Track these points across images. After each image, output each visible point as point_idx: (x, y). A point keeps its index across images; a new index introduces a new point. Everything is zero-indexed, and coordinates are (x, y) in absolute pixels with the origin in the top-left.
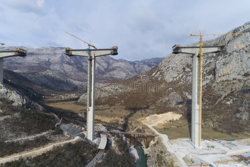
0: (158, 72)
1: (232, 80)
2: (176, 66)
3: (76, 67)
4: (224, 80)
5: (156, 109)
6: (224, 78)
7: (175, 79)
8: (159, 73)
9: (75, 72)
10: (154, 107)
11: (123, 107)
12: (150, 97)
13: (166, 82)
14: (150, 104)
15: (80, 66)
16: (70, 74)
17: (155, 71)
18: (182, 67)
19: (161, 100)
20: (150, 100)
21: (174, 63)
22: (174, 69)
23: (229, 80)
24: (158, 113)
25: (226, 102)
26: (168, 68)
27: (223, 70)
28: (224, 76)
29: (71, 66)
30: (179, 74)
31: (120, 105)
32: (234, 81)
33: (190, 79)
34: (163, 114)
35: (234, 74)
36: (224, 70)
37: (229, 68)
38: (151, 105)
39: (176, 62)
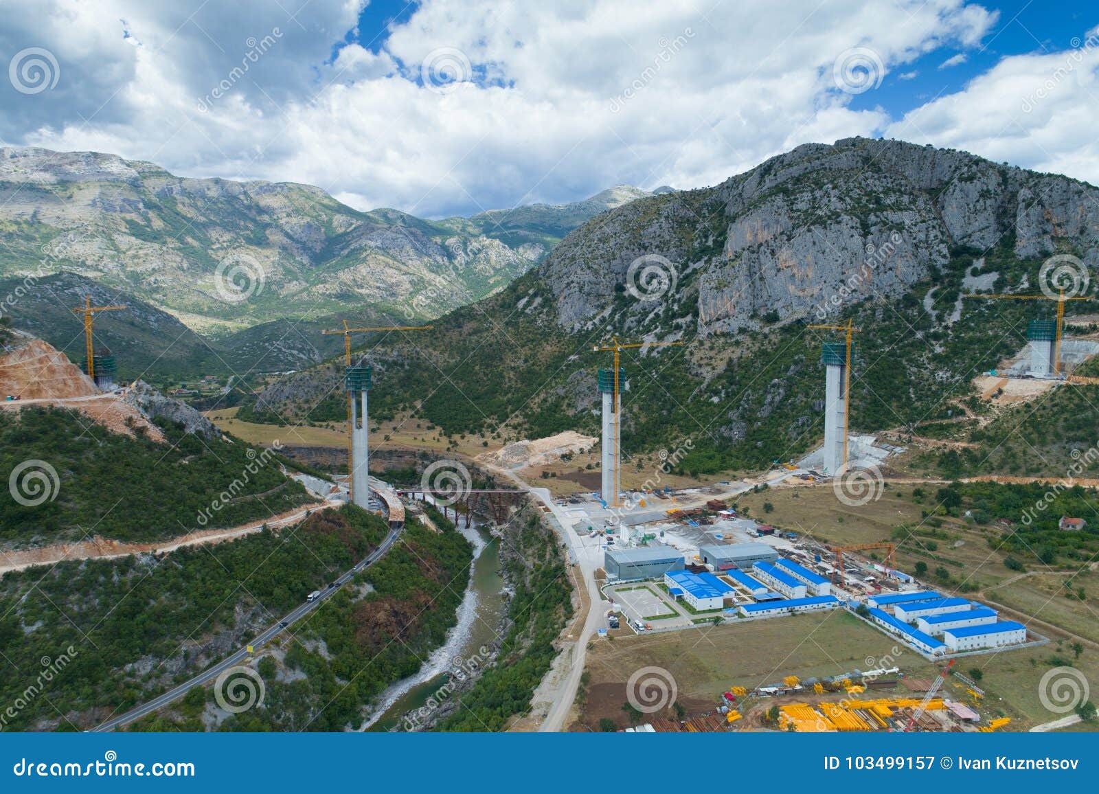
0: (535, 295)
1: (736, 332)
2: (593, 279)
3: (180, 249)
4: (718, 333)
5: (526, 426)
6: (718, 327)
7: (590, 326)
8: (538, 300)
9: (180, 272)
10: (520, 420)
11: (421, 422)
12: (510, 387)
13: (560, 335)
14: (508, 410)
15: (196, 244)
16: (156, 281)
17: (526, 294)
18: (614, 282)
19: (542, 396)
20: (510, 395)
21: (589, 268)
22: (586, 289)
23: (728, 334)
24: (532, 437)
25: (711, 397)
26: (568, 284)
27: (715, 305)
28: (718, 320)
29: (157, 246)
30: (603, 307)
31: (412, 416)
32: (740, 338)
33: (632, 325)
34: (547, 439)
35: (740, 317)
36: (719, 303)
37: (731, 297)
38: (513, 412)
39: (595, 267)
